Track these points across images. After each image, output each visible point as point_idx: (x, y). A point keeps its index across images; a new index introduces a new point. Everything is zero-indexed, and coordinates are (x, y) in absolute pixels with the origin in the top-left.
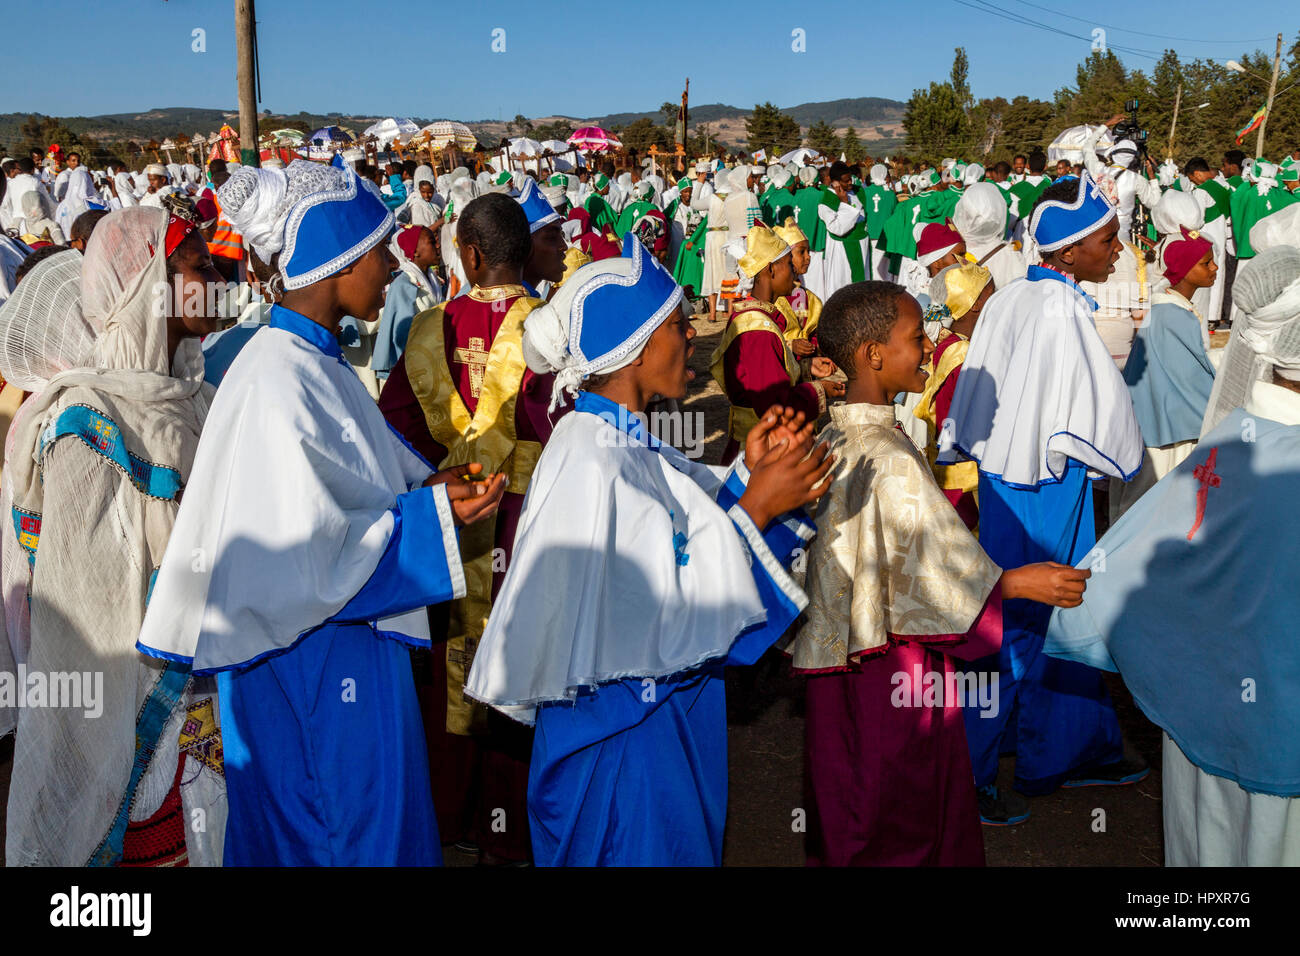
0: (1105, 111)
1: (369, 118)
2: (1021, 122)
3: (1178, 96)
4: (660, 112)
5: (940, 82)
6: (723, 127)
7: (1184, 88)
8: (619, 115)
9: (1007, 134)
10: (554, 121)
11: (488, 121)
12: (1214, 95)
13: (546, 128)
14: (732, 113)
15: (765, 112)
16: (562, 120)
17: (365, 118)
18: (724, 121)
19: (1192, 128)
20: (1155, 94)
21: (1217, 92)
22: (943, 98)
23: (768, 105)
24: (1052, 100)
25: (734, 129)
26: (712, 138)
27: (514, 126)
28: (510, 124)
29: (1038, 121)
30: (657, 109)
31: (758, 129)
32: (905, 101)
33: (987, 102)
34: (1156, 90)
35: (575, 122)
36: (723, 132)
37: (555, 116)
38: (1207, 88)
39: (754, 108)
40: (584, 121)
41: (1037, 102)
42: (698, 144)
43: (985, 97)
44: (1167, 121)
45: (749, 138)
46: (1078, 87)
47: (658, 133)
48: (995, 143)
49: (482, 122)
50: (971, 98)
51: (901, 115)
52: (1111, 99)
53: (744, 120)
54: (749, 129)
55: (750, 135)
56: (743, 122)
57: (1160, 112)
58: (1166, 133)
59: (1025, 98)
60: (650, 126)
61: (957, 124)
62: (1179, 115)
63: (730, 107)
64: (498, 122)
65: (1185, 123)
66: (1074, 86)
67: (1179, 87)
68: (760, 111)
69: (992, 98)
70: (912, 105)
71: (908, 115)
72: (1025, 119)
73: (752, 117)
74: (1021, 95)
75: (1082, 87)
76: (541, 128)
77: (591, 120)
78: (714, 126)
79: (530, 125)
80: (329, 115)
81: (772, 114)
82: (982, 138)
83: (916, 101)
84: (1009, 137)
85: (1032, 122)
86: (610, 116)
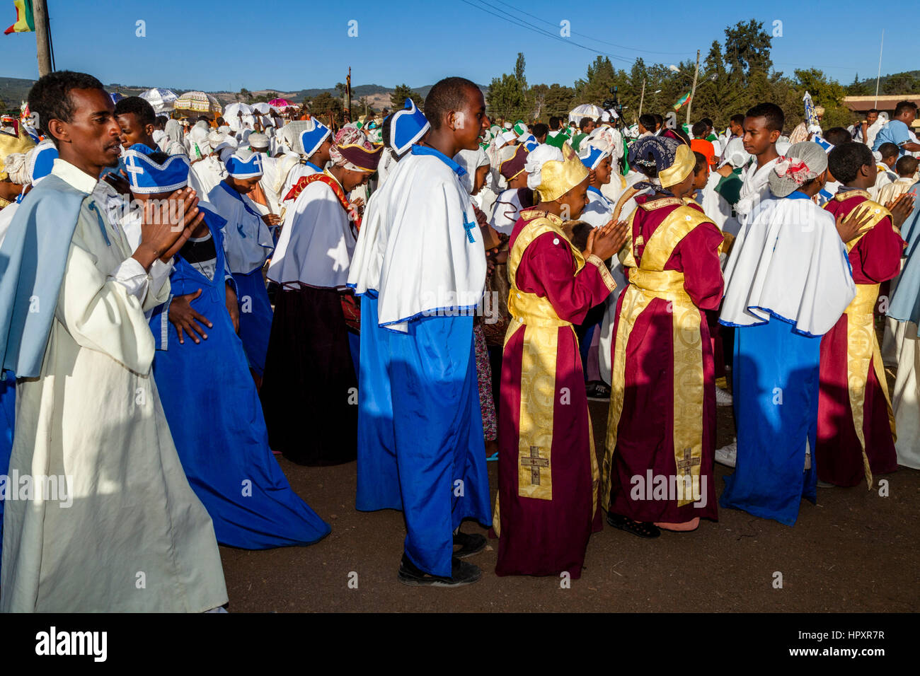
0: (603, 94)
1: (140, 88)
2: (555, 99)
3: (644, 86)
4: (335, 89)
5: (508, 75)
6: (376, 99)
7: (647, 81)
8: (310, 90)
9: (548, 107)
10: (267, 93)
11: (223, 92)
12: (664, 85)
13: (261, 97)
14: (382, 90)
15: (402, 91)
16: (272, 93)
17: (137, 88)
18: (377, 96)
19: (653, 104)
20: (631, 84)
21: (665, 83)
22: (511, 84)
23: (404, 86)
24: (573, 86)
25: (384, 101)
26: (370, 106)
27: (240, 96)
28: (238, 94)
29: (566, 99)
30: (334, 87)
31: (398, 101)
32: (488, 85)
33: (536, 86)
34: (632, 82)
35: (281, 94)
36: (376, 102)
37: (267, 90)
38: (660, 81)
39: (395, 88)
40: (287, 93)
41: (565, 88)
42: (361, 110)
43: (534, 84)
44: (638, 100)
45: (392, 106)
46: (588, 79)
47: (334, 102)
48: (541, 112)
49: (219, 92)
50: (526, 84)
52: (607, 87)
53: (389, 95)
54: (392, 100)
55: (393, 104)
56: (389, 97)
57: (633, 95)
59: (558, 85)
60: (329, 97)
61: (519, 100)
62: (645, 97)
63: (381, 87)
64: (229, 93)
65: (649, 102)
66: (586, 79)
67: (644, 81)
68: (398, 90)
69: (539, 84)
70: (492, 87)
71: (489, 94)
72: (558, 98)
73: (394, 94)
74: (555, 83)
75: (591, 79)
76: (257, 97)
77: (291, 93)
78: (370, 99)
79: (250, 95)
80: (111, 85)
81: (406, 92)
82: (533, 109)
83: (494, 85)
84: (549, 109)
85: (562, 100)
86: (304, 90)
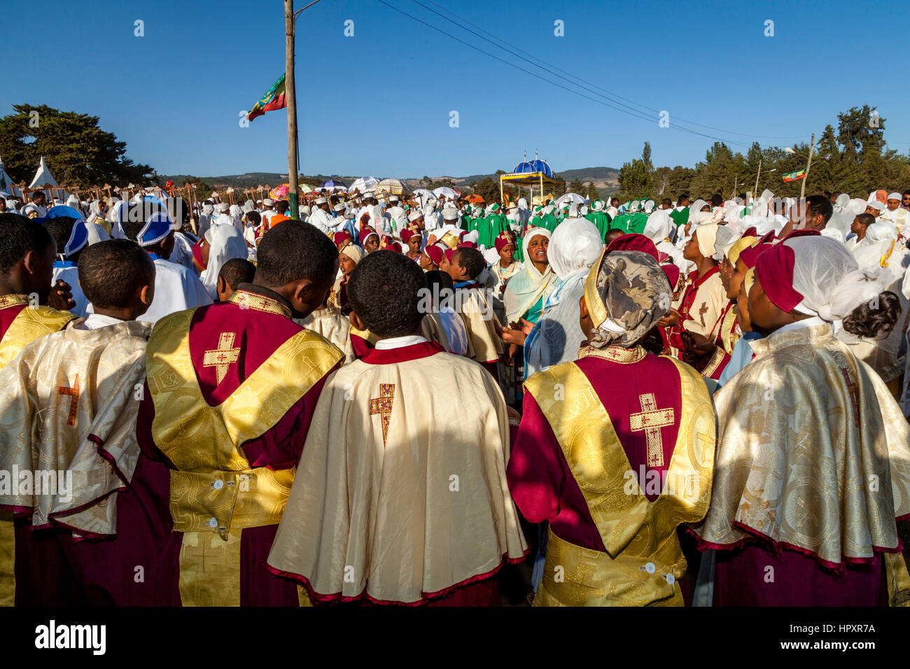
0: (721, 173)
2: (679, 179)
3: (760, 166)
5: (637, 159)
7: (763, 162)
8: (475, 176)
9: (671, 185)
10: (443, 179)
11: (411, 179)
12: (779, 165)
16: (447, 178)
17: (350, 177)
19: (768, 181)
20: (748, 164)
21: (780, 163)
22: (639, 167)
24: (694, 168)
27: (423, 182)
29: (687, 179)
30: (494, 173)
32: (619, 169)
33: (661, 169)
34: (749, 163)
38: (775, 162)
40: (458, 179)
41: (687, 169)
43: (659, 167)
44: (754, 178)
46: (706, 161)
47: (495, 184)
48: (665, 189)
50: (652, 167)
51: (617, 175)
52: (725, 167)
57: (751, 174)
58: (754, 184)
59: (681, 167)
60: (491, 181)
61: (646, 180)
62: (761, 175)
64: (415, 180)
65: (764, 179)
66: (705, 161)
67: (760, 161)
69: (663, 167)
70: (622, 170)
71: (620, 175)
72: (680, 178)
74: (678, 165)
75: (710, 161)
76: (437, 182)
77: (461, 178)
79: (430, 181)
80: (332, 176)
82: (658, 187)
83: (625, 169)
84: (672, 187)
85: (684, 179)
86: (471, 177)
